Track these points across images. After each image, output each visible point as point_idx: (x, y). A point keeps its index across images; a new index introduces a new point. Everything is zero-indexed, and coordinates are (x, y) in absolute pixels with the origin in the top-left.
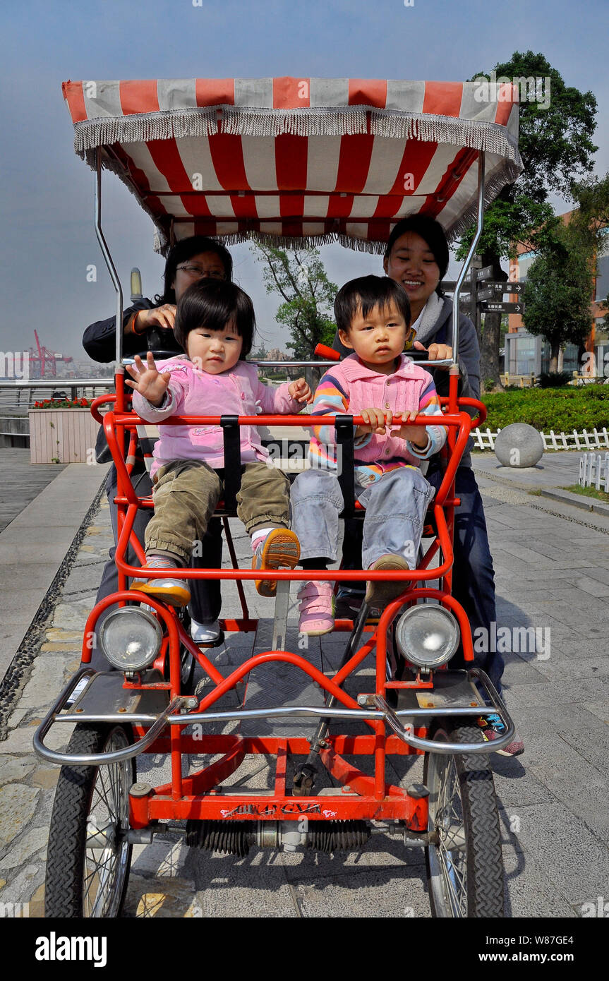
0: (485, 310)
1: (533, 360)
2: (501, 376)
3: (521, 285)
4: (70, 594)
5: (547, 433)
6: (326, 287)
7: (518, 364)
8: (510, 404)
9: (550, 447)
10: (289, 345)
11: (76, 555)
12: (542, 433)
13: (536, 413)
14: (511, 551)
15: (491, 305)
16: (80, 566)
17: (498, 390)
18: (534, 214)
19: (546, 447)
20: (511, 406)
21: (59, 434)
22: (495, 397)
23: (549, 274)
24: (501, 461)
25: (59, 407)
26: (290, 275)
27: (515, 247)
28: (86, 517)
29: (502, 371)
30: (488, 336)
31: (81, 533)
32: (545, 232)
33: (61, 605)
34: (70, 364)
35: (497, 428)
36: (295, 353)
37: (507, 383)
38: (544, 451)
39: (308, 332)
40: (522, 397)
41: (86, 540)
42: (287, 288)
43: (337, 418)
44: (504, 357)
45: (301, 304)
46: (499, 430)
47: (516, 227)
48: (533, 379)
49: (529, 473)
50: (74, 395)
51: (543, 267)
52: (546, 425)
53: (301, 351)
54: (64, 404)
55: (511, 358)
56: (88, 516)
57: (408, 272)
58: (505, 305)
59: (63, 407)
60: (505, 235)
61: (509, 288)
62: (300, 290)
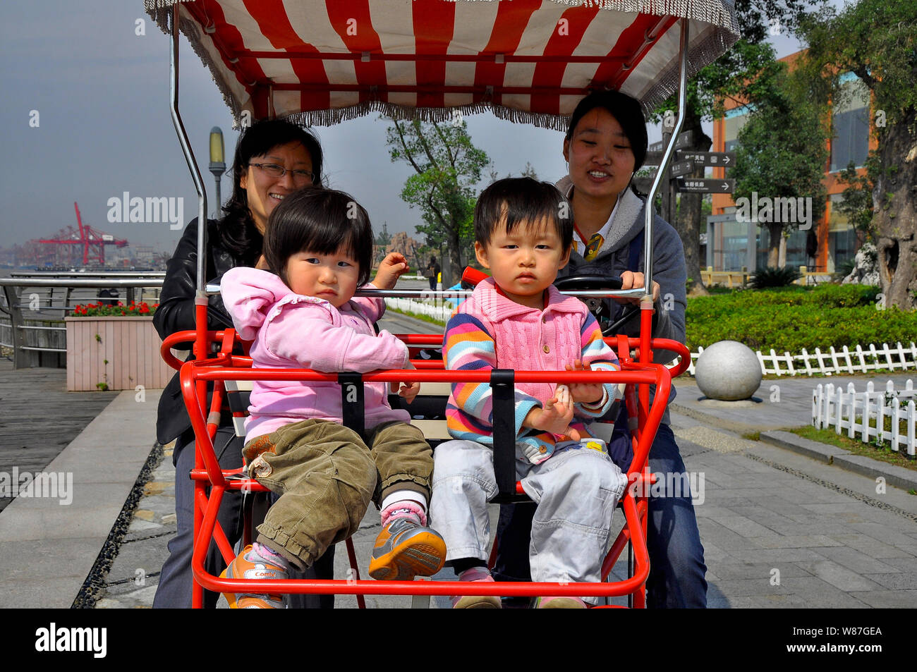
0: (681, 188)
1: (745, 251)
2: (702, 272)
3: (730, 156)
4: (117, 583)
5: (767, 353)
6: (469, 155)
7: (724, 255)
8: (716, 312)
9: (771, 371)
10: (420, 229)
11: (128, 524)
12: (759, 353)
13: (750, 326)
14: (722, 521)
15: (689, 181)
16: (134, 541)
17: (699, 292)
18: (749, 58)
19: (765, 371)
20: (717, 316)
21: (107, 350)
22: (695, 303)
23: (767, 137)
24: (704, 391)
25: (109, 314)
26: (422, 138)
27: (721, 102)
28: (144, 469)
29: (703, 265)
30: (685, 220)
31: (136, 492)
32: (763, 82)
33: (104, 600)
34: (123, 249)
35: (698, 345)
36: (427, 240)
37: (709, 282)
38: (762, 377)
39: (445, 213)
40: (731, 303)
41: (143, 503)
42: (418, 155)
43: (494, 374)
44: (705, 246)
45: (437, 177)
46: (700, 349)
47: (723, 76)
48: (745, 276)
49: (742, 407)
50: (130, 299)
51: (759, 129)
52: (764, 341)
53: (435, 236)
54: (116, 311)
55: (715, 249)
56: (146, 468)
57: (594, 160)
58: (708, 183)
59: (114, 315)
60: (708, 87)
61: (714, 160)
62: (435, 158)
